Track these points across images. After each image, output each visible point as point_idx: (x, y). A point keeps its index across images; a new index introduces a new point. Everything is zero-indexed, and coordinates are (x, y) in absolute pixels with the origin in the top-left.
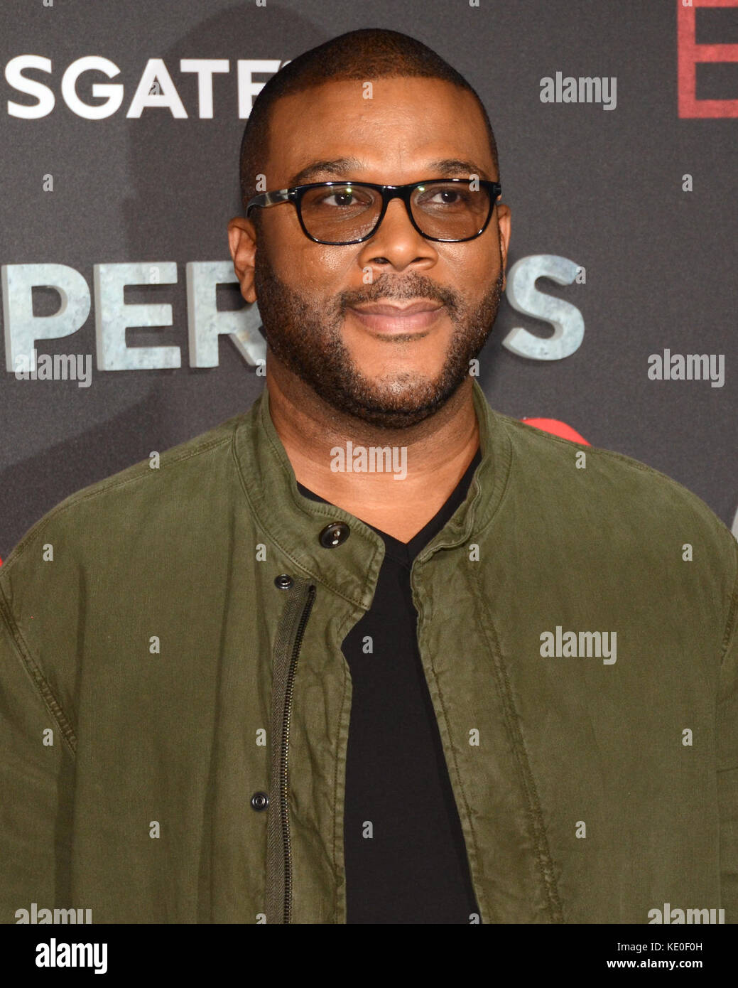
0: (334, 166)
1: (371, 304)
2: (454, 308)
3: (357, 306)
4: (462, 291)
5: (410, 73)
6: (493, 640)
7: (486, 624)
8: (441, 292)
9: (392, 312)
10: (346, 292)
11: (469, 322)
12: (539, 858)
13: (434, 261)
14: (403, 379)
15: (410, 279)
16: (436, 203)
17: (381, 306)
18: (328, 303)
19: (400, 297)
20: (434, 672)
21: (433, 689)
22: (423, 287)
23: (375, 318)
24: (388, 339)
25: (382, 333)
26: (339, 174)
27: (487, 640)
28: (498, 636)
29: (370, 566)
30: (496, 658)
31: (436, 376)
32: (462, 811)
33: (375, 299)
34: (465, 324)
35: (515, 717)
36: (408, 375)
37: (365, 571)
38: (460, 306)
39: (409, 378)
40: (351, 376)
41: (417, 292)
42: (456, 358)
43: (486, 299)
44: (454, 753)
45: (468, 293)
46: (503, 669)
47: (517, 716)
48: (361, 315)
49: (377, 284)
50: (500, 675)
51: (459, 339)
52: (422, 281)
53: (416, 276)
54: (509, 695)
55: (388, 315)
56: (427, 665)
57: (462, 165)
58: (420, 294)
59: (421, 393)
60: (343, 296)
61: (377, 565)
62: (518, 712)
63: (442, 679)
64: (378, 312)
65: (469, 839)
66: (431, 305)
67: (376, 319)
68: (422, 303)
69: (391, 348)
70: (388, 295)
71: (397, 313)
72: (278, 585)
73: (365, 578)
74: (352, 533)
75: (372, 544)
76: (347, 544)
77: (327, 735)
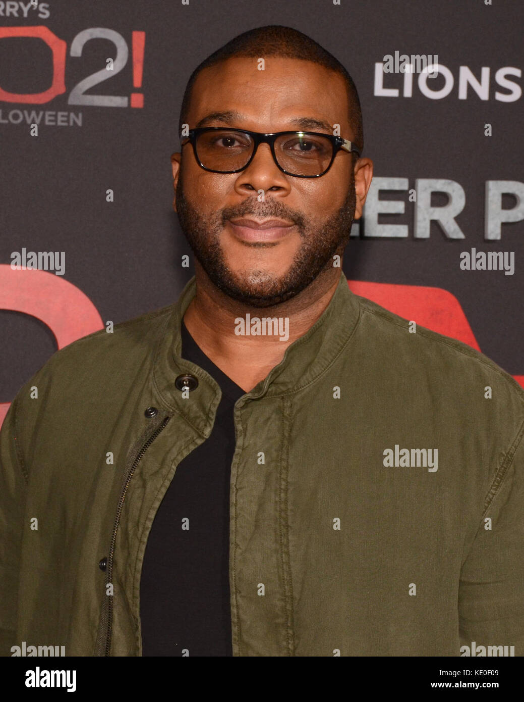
0: (224, 117)
1: (239, 219)
2: (302, 227)
3: (232, 220)
4: (309, 214)
5: (289, 56)
6: (285, 468)
7: (284, 457)
8: (292, 215)
9: (254, 225)
10: (226, 209)
11: (314, 238)
12: (287, 631)
13: (288, 191)
14: (257, 274)
15: (268, 203)
16: (296, 150)
17: (246, 220)
18: (213, 216)
19: (259, 215)
20: (236, 488)
21: (233, 499)
22: (277, 210)
23: (241, 228)
24: (249, 245)
25: (245, 240)
26: (227, 122)
27: (281, 468)
28: (289, 466)
29: (210, 407)
30: (283, 483)
31: (283, 274)
32: (233, 589)
33: (243, 215)
34: (311, 239)
35: (287, 527)
36: (260, 272)
37: (207, 410)
38: (307, 226)
39: (261, 274)
40: (223, 268)
41: (272, 212)
42: (302, 263)
43: (328, 222)
44: (236, 548)
45: (313, 217)
46: (286, 490)
47: (288, 526)
48: (233, 226)
49: (245, 204)
50: (282, 495)
51: (306, 248)
52: (277, 205)
53: (272, 201)
54: (286, 510)
55: (250, 227)
56: (233, 481)
57: (317, 123)
58: (274, 214)
59: (269, 285)
60: (224, 211)
61: (215, 406)
62: (290, 523)
63: (240, 493)
64: (244, 224)
65: (234, 610)
66: (283, 223)
67: (242, 230)
68: (275, 221)
69: (251, 251)
70: (251, 213)
71: (256, 226)
72: (147, 414)
73: (207, 415)
74: (200, 383)
75: (215, 393)
76: (198, 390)
77: (137, 524)
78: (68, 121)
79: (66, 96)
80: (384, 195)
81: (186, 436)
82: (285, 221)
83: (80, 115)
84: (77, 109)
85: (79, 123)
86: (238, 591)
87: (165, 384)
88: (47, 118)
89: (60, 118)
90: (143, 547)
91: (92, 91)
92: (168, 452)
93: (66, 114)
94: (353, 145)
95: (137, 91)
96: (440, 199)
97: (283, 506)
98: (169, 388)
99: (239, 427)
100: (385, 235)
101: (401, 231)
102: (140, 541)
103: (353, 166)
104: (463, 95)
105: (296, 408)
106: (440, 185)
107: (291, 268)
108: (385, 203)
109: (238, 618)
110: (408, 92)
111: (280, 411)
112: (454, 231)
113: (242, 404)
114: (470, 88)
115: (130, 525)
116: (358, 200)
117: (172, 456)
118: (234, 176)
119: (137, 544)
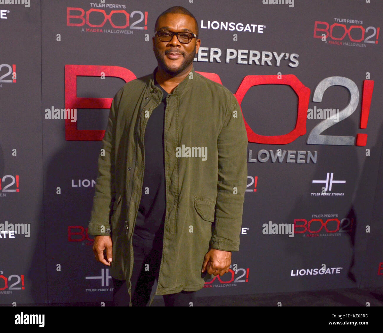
2: (184, 55)
3: (167, 53)
4: (185, 52)
6: (178, 112)
8: (182, 52)
13: (181, 47)
15: (176, 49)
18: (163, 52)
19: (174, 52)
23: (170, 55)
24: (171, 59)
26: (166, 29)
30: (177, 115)
31: (179, 66)
33: (170, 52)
34: (186, 58)
39: (174, 66)
40: (165, 65)
43: (190, 54)
45: (187, 53)
49: (170, 49)
50: (177, 118)
52: (178, 50)
57: (188, 30)
60: (165, 51)
68: (178, 53)
69: (171, 61)
70: (172, 51)
71: (173, 55)
72: (146, 98)
73: (160, 99)
74: (158, 91)
75: (162, 93)
76: (158, 93)
77: (143, 124)
78: (130, 33)
79: (129, 26)
80: (203, 51)
81: (155, 104)
82: (180, 54)
83: (133, 31)
84: (132, 30)
85: (132, 33)
86: (166, 140)
87: (150, 92)
88: (125, 32)
89: (128, 32)
90: (145, 129)
91: (135, 26)
92: (150, 107)
93: (129, 31)
94: (196, 35)
95: (146, 26)
96: (216, 53)
97: (177, 121)
98: (151, 92)
99: (167, 102)
100: (203, 61)
101: (207, 60)
102: (144, 128)
103: (196, 41)
104: (221, 28)
105: (181, 98)
106: (216, 49)
107: (181, 65)
108: (203, 53)
109: (166, 146)
110: (209, 28)
111: (177, 98)
112: (219, 60)
113: (168, 96)
114: (223, 27)
115: (142, 124)
116: (197, 49)
117: (151, 108)
118: (168, 43)
119: (143, 128)
